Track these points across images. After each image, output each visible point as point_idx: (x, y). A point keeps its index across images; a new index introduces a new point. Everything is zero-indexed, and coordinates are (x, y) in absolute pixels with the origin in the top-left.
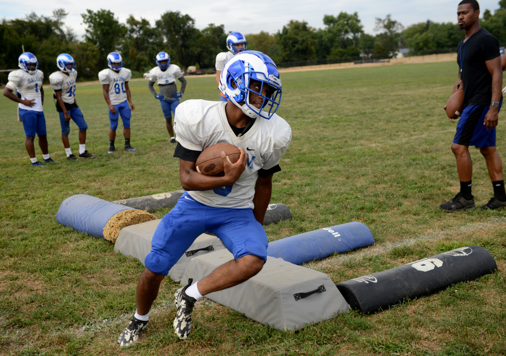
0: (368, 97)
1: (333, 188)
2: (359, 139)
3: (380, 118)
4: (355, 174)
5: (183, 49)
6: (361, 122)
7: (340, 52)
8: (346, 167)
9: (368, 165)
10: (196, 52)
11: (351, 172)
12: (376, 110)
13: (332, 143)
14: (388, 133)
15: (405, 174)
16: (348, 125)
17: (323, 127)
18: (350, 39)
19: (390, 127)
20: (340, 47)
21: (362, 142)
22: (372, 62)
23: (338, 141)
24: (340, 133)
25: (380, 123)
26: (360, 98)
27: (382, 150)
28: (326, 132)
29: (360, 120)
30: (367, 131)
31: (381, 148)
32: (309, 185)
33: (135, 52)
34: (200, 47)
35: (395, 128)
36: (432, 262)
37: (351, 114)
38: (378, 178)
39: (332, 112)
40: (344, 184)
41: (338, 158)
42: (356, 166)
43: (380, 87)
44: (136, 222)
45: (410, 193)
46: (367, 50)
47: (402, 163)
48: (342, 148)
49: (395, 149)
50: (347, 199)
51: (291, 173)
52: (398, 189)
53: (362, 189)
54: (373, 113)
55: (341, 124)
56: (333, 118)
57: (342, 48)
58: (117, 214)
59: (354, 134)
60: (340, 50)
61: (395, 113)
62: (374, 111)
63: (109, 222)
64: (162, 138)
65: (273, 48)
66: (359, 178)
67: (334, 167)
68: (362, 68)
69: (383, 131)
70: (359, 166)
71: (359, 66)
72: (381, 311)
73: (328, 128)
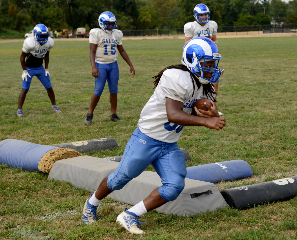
0: (271, 68)
1: (226, 142)
2: (255, 105)
3: (278, 88)
4: (246, 132)
5: (71, 8)
6: (259, 91)
7: (249, 19)
8: (240, 127)
9: (259, 126)
10: (86, 12)
11: (243, 131)
12: (276, 81)
13: (230, 108)
14: (282, 101)
15: (288, 133)
16: (247, 93)
17: (223, 94)
18: (260, 4)
19: (285, 96)
20: (249, 13)
21: (258, 108)
22: (283, 32)
23: (235, 107)
24: (238, 100)
25: (277, 93)
26: (263, 69)
27: (273, 115)
28: (225, 99)
29: (258, 90)
30: (263, 99)
31: (274, 113)
32: (206, 139)
33: (15, 9)
34: (91, 6)
35: (290, 97)
36: (287, 180)
37: (251, 84)
38: (265, 136)
39: (233, 81)
40: (236, 140)
41: (234, 120)
42: (248, 127)
43: (285, 59)
44: (66, 157)
45: (288, 146)
46: (279, 18)
47: (288, 125)
48: (238, 113)
49: (285, 114)
50: (237, 149)
51: (190, 130)
52: (279, 144)
53: (250, 143)
54: (272, 83)
55: (240, 92)
56: (233, 87)
57: (251, 14)
58: (50, 151)
59: (251, 101)
60: (249, 16)
61: (293, 84)
62: (273, 81)
63: (44, 157)
64: (65, 100)
65: (174, 11)
66: (249, 135)
67: (229, 127)
68: (271, 37)
69: (278, 99)
70: (251, 127)
71: (268, 35)
72: (249, 208)
73: (227, 95)
